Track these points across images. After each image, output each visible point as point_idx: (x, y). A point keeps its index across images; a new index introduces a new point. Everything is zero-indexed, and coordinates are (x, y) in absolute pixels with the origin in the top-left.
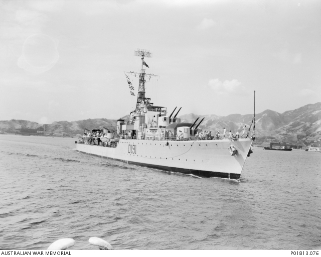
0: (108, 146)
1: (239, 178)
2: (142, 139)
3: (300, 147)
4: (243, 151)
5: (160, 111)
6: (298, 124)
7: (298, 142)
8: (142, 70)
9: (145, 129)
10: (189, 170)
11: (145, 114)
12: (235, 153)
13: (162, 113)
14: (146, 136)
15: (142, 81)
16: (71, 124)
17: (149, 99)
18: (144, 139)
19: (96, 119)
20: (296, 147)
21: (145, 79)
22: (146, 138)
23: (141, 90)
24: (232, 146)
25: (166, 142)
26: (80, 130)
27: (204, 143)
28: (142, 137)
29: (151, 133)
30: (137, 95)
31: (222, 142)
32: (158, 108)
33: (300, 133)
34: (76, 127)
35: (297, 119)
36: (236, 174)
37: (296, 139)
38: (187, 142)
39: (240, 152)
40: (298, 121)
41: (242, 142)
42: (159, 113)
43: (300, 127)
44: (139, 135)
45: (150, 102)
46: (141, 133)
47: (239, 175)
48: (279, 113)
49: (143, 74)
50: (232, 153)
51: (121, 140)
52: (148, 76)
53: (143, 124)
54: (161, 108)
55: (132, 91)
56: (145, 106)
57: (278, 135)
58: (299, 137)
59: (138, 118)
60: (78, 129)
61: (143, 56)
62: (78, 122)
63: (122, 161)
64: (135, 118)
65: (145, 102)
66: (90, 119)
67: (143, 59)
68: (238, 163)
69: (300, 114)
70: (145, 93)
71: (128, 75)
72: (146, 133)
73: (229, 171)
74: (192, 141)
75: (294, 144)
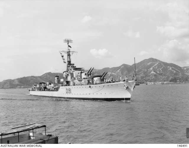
0: (52, 91)
1: (130, 100)
2: (73, 85)
3: (143, 83)
4: (131, 86)
5: (81, 70)
6: (141, 70)
7: (141, 80)
8: (69, 49)
9: (74, 80)
10: (103, 98)
11: (73, 72)
12: (127, 88)
13: (82, 71)
14: (76, 84)
15: (69, 55)
16: (13, 81)
17: (73, 64)
18: (75, 85)
19: (28, 77)
20: (141, 83)
21: (70, 54)
22: (76, 85)
23: (69, 60)
24: (125, 85)
25: (89, 86)
26: (19, 83)
27: (110, 84)
28: (73, 84)
29: (79, 82)
30: (67, 63)
31: (120, 83)
32: (79, 68)
33: (142, 75)
34: (17, 83)
35: (140, 68)
36: (128, 98)
37: (140, 79)
38: (101, 85)
39: (129, 87)
40: (140, 69)
41: (130, 82)
42: (81, 71)
43: (141, 72)
44: (71, 83)
45: (74, 66)
46: (72, 82)
47: (130, 98)
48: (130, 66)
49: (69, 52)
50: (126, 88)
51: (61, 87)
52: (72, 52)
53: (73, 78)
54: (81, 68)
55: (64, 61)
56: (72, 68)
57: (130, 77)
58: (142, 77)
59: (69, 75)
60: (18, 83)
61: (68, 42)
62: (18, 79)
63: (63, 98)
64: (68, 75)
65: (72, 66)
66: (24, 77)
67: (68, 44)
68: (129, 93)
69: (141, 65)
70: (71, 61)
71: (61, 52)
72: (76, 82)
73: (124, 97)
74: (104, 84)
75: (139, 82)
